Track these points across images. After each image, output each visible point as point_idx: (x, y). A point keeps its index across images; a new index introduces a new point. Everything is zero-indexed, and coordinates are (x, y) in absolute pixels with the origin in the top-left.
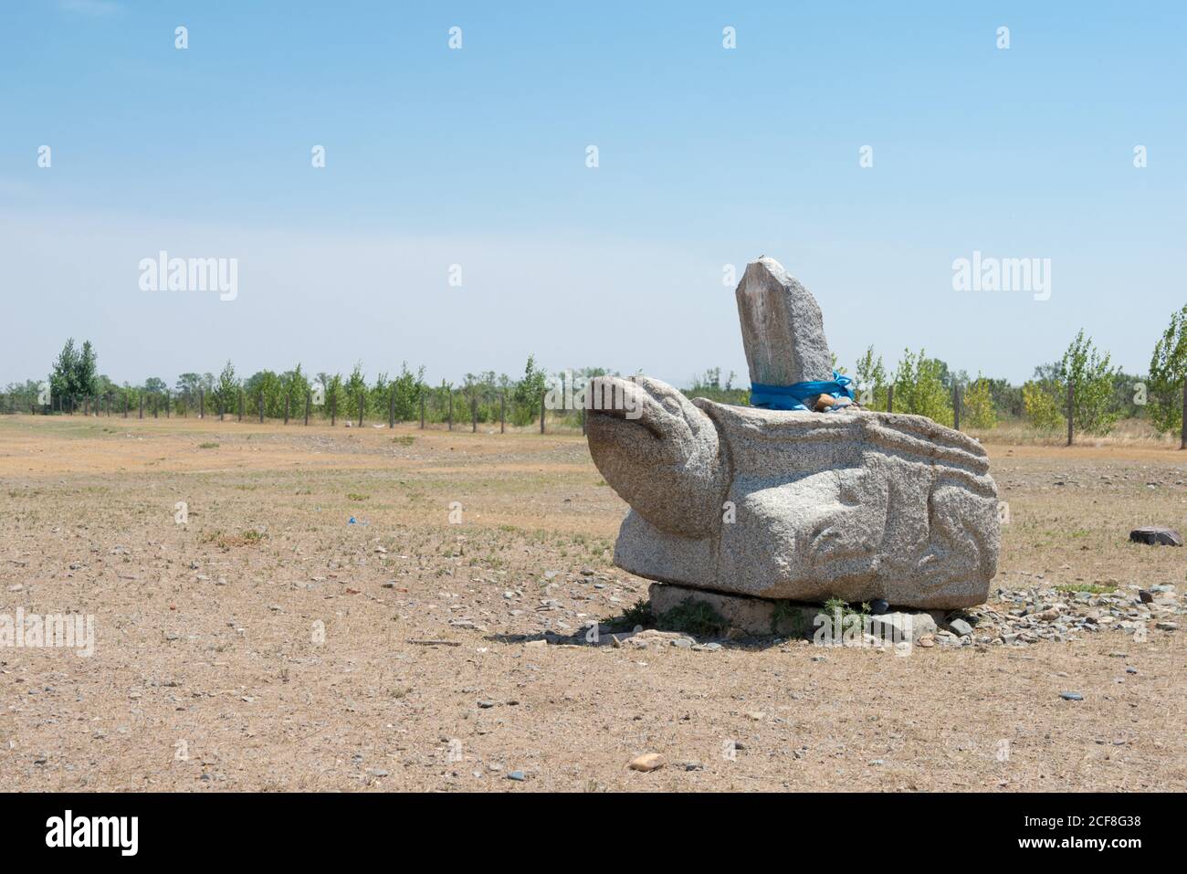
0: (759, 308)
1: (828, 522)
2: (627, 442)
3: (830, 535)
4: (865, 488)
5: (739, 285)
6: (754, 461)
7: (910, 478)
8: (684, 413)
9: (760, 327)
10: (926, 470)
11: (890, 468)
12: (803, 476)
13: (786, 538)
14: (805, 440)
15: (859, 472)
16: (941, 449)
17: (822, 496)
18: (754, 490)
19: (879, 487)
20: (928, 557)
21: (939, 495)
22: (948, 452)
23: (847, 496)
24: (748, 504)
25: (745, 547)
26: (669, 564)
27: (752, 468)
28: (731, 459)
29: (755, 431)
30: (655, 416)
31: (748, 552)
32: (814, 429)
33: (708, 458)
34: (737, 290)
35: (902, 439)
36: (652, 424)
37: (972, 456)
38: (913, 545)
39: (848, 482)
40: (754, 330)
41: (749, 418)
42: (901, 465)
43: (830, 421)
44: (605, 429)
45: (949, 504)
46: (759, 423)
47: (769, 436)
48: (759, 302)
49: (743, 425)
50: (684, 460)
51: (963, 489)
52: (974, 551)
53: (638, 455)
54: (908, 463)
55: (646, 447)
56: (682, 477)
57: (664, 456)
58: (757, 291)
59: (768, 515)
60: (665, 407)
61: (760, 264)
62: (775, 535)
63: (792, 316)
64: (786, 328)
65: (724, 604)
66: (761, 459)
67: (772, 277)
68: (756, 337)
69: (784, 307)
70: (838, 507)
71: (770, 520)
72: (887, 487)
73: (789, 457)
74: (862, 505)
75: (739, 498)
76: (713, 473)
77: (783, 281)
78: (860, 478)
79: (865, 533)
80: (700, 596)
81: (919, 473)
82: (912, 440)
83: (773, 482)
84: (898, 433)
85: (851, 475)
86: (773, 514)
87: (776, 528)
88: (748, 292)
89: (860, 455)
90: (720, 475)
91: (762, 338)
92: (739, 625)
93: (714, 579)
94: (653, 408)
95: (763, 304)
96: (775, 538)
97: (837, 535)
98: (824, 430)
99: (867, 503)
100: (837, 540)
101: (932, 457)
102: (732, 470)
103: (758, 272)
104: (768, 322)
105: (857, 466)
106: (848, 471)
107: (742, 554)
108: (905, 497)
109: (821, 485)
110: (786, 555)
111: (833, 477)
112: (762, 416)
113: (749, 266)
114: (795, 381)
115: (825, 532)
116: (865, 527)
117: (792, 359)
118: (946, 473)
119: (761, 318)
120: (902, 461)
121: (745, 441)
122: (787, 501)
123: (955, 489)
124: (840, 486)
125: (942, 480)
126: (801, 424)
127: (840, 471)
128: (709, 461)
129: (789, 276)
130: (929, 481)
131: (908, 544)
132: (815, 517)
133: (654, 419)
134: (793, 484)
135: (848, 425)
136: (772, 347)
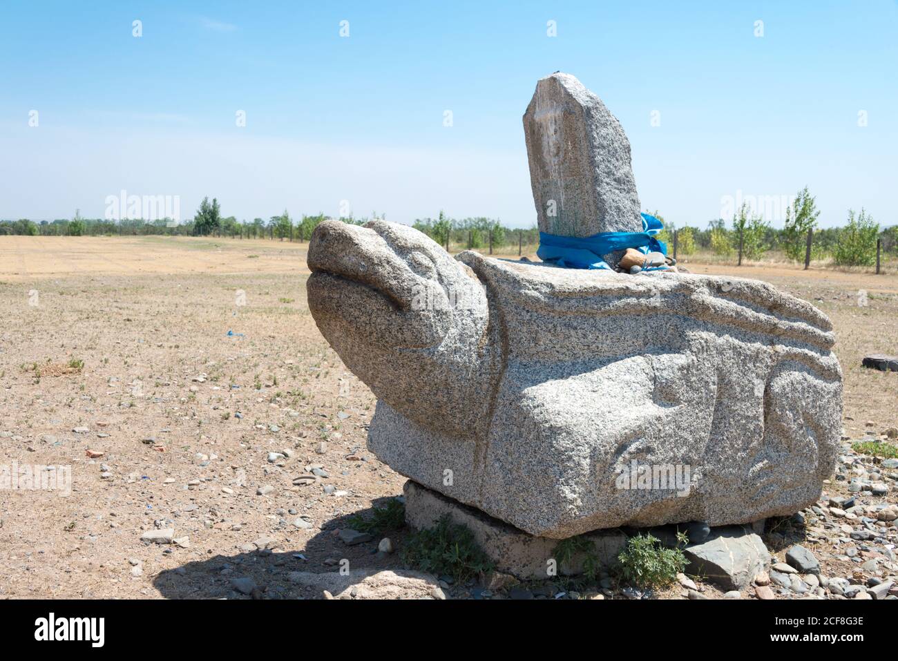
0: (551, 137)
1: (637, 434)
2: (357, 313)
3: (639, 451)
4: (688, 381)
5: (527, 110)
6: (536, 340)
7: (745, 364)
8: (439, 275)
9: (551, 160)
10: (765, 352)
11: (720, 352)
12: (603, 363)
13: (576, 459)
14: (608, 314)
15: (681, 359)
16: (784, 324)
17: (630, 394)
18: (535, 382)
19: (706, 378)
20: (761, 465)
21: (778, 384)
22: (791, 328)
23: (663, 393)
24: (525, 402)
25: (519, 464)
27: (533, 350)
28: (504, 336)
29: (538, 300)
30: (395, 278)
31: (523, 473)
32: (620, 298)
33: (472, 336)
34: (525, 116)
36: (391, 289)
37: (818, 331)
38: (744, 450)
39: (665, 374)
40: (544, 167)
41: (530, 282)
42: (734, 348)
43: (641, 288)
44: (326, 294)
45: (790, 395)
46: (545, 289)
47: (557, 308)
48: (551, 131)
49: (523, 291)
50: (437, 341)
51: (806, 374)
52: (812, 450)
53: (371, 333)
54: (743, 345)
55: (381, 321)
56: (433, 364)
57: (408, 335)
58: (549, 116)
59: (553, 423)
60: (410, 265)
61: (554, 80)
62: (560, 453)
63: (593, 147)
64: (585, 161)
65: (489, 538)
66: (545, 339)
67: (569, 95)
68: (546, 175)
69: (582, 135)
70: (652, 410)
71: (554, 431)
72: (715, 379)
73: (585, 336)
74: (684, 405)
75: (514, 393)
76: (480, 356)
77: (582, 100)
78: (681, 368)
79: (685, 442)
80: (462, 517)
81: (756, 358)
82: (749, 313)
83: (562, 372)
84: (733, 305)
85: (669, 363)
86: (560, 421)
87: (563, 443)
88: (537, 118)
89: (682, 335)
90: (488, 359)
91: (554, 175)
92: (508, 569)
93: (477, 498)
94: (393, 268)
95: (556, 132)
96: (562, 457)
97: (649, 450)
98: (633, 300)
99: (689, 402)
100: (649, 457)
101: (772, 335)
102: (506, 351)
103: (552, 90)
104: (561, 154)
105: (679, 351)
106: (665, 357)
107: (515, 474)
108: (738, 389)
109: (627, 377)
110: (576, 484)
111: (644, 365)
112: (549, 279)
113: (540, 84)
114: (594, 231)
115: (632, 448)
116: (686, 435)
117: (591, 202)
118: (788, 354)
119: (553, 150)
120: (736, 342)
121: (524, 313)
122: (580, 402)
123: (797, 376)
124: (654, 379)
125: (783, 364)
126: (602, 291)
127: (654, 357)
128: (473, 340)
129: (591, 94)
130: (767, 367)
131: (738, 450)
132: (619, 428)
133: (394, 282)
134: (588, 374)
135: (666, 293)
136: (567, 187)
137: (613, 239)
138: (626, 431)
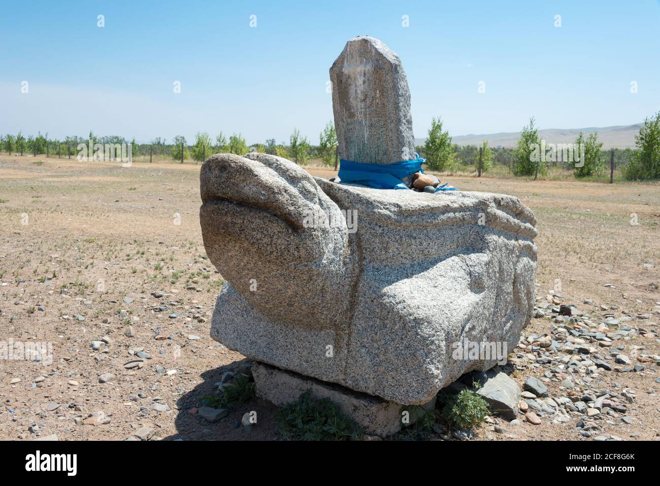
0: (359, 86)
1: (469, 317)
2: (259, 236)
3: (469, 330)
4: (488, 273)
5: (334, 64)
6: (386, 249)
7: (509, 256)
8: (320, 200)
9: (357, 104)
10: (516, 246)
11: (500, 249)
12: (434, 263)
13: (437, 342)
14: (436, 225)
15: (484, 257)
16: (522, 225)
17: (458, 287)
18: (390, 283)
19: (495, 269)
20: (509, 324)
21: (519, 267)
22: (525, 228)
23: (476, 285)
24: (386, 300)
25: (386, 349)
26: (280, 351)
27: (383, 257)
28: (359, 246)
29: (389, 217)
30: (293, 205)
31: (391, 356)
32: (443, 214)
33: (341, 249)
34: (331, 69)
35: (507, 220)
36: (290, 214)
37: (532, 228)
38: (505, 316)
39: (477, 269)
40: (350, 109)
41: (381, 203)
42: (505, 245)
43: (456, 205)
44: (229, 219)
45: (523, 274)
46: (393, 209)
47: (404, 224)
48: (360, 81)
49: (376, 210)
50: (321, 254)
51: (530, 260)
52: (526, 309)
53: (272, 253)
54: (508, 242)
55: (281, 242)
56: (318, 275)
57: (303, 252)
58: (358, 71)
59: (416, 315)
60: (301, 192)
61: (366, 41)
62: (425, 339)
63: (398, 96)
64: (390, 107)
65: (356, 408)
66: (393, 248)
67: (380, 55)
68: (352, 115)
69: (391, 85)
70: (473, 298)
71: (418, 322)
72: (498, 269)
73: (421, 244)
74: (486, 291)
75: (374, 292)
76: (345, 264)
77: (391, 58)
78: (485, 264)
80: (324, 392)
81: (513, 251)
82: (512, 220)
83: (407, 272)
84: (505, 215)
85: (479, 259)
86: (421, 314)
87: (426, 331)
88: (346, 70)
89: (483, 239)
90: (350, 266)
91: (359, 116)
92: (374, 431)
93: (341, 377)
94: (290, 195)
95: (364, 82)
96: (425, 342)
97: (473, 328)
98: (451, 215)
99: (488, 288)
101: (516, 233)
102: (362, 259)
103: (364, 49)
104: (368, 101)
105: (481, 250)
106: (473, 256)
107: (382, 357)
108: (506, 274)
109: (453, 274)
110: (438, 362)
111: (460, 263)
112: (394, 200)
113: (349, 44)
115: (467, 328)
116: (486, 312)
117: (394, 138)
118: (523, 246)
119: (360, 96)
120: (506, 240)
121: (377, 228)
122: (429, 297)
123: (526, 260)
124: (470, 274)
125: (522, 253)
126: (433, 209)
127: (465, 256)
128: (342, 251)
129: (396, 54)
130: (516, 256)
132: (461, 314)
133: (292, 208)
134: (425, 273)
135: (470, 208)
136: (371, 125)
137: (409, 166)
138: (466, 316)
